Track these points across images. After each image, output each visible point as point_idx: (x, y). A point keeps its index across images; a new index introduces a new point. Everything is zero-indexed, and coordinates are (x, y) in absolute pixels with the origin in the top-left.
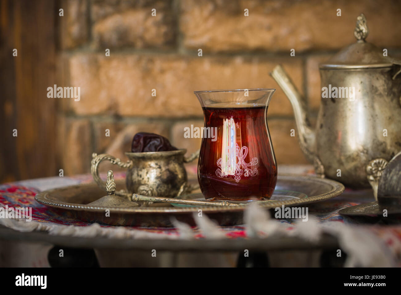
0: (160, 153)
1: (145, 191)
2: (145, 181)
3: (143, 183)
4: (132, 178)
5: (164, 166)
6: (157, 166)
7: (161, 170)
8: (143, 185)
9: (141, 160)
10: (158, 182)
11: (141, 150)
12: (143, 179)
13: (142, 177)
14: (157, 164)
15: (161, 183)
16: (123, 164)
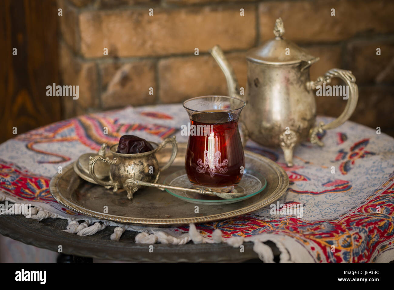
0: (143, 154)
1: (132, 183)
2: (132, 176)
3: (129, 176)
4: (119, 172)
5: (146, 162)
6: (140, 163)
7: (144, 166)
8: (130, 178)
9: (127, 158)
10: (142, 176)
11: (127, 152)
12: (130, 174)
13: (129, 172)
14: (140, 162)
15: (144, 176)
16: (111, 162)
